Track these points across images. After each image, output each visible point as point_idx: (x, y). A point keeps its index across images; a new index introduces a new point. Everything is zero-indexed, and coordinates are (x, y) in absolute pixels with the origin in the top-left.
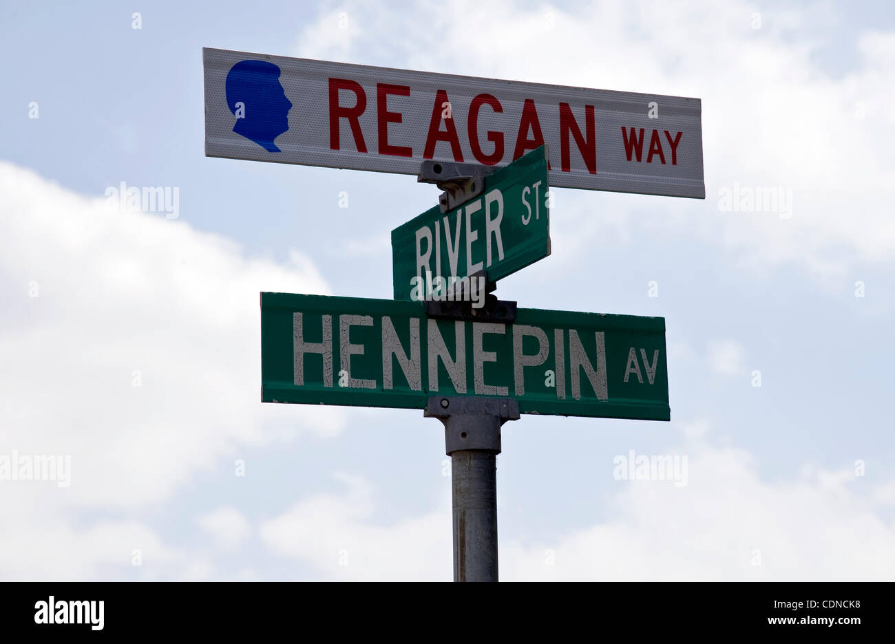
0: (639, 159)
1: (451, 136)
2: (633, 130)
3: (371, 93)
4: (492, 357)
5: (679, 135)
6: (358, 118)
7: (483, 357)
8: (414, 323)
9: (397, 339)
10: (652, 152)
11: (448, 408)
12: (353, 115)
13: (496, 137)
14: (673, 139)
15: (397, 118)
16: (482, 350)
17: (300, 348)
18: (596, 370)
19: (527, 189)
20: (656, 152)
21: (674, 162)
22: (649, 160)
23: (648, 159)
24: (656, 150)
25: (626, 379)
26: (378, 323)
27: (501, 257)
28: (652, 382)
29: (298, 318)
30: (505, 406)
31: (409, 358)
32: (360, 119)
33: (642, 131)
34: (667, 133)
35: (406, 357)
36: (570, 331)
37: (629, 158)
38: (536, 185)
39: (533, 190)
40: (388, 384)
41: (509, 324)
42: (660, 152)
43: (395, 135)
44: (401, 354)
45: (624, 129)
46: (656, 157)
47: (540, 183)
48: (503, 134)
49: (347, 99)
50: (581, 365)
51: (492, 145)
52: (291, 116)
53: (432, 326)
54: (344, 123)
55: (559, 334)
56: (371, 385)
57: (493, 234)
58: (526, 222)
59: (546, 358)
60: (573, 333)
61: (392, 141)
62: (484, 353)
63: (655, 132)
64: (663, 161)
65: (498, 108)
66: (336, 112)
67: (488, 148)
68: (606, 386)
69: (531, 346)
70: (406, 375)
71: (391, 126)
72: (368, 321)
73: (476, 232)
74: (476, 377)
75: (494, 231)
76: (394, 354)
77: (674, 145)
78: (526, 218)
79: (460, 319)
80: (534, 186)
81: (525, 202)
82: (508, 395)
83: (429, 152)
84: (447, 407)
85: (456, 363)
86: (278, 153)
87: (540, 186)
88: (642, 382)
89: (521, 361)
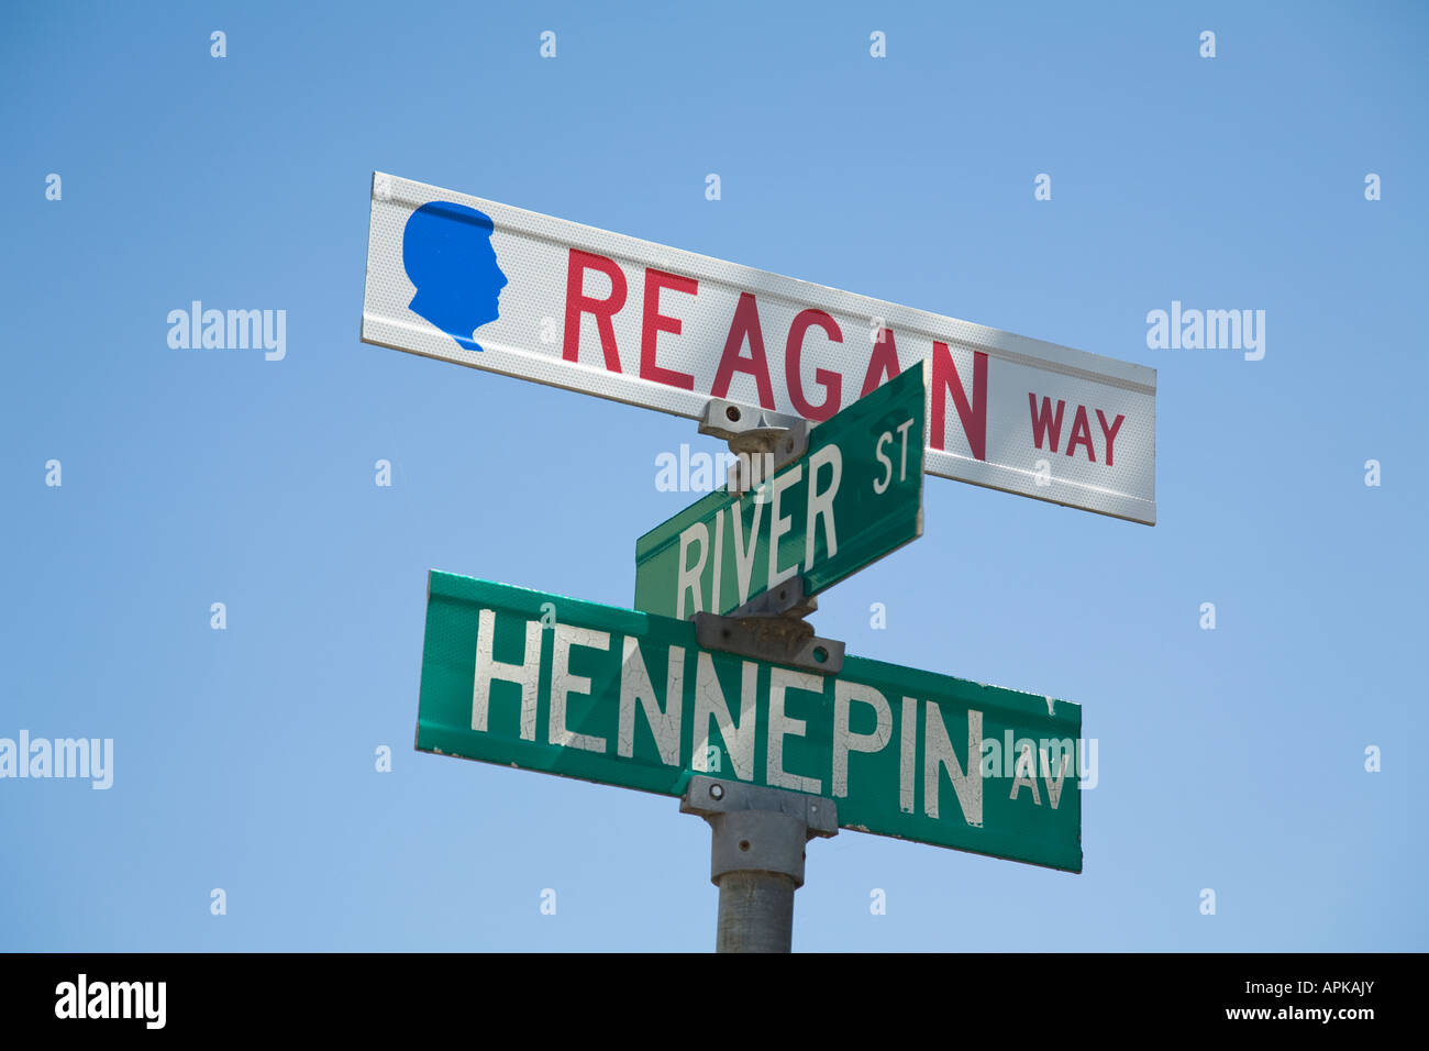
0: (1054, 448)
1: (758, 366)
2: (1047, 401)
3: (636, 282)
4: (798, 727)
5: (1119, 419)
6: (612, 317)
7: (784, 725)
8: (677, 655)
9: (646, 677)
10: (1074, 440)
11: (721, 801)
12: (605, 311)
13: (830, 379)
14: (1110, 426)
15: (674, 326)
16: (783, 714)
17: (486, 667)
18: (965, 774)
19: (887, 436)
20: (1082, 441)
21: (1109, 462)
22: (1070, 452)
23: (1068, 449)
24: (1081, 438)
25: (1014, 795)
26: (617, 645)
27: (832, 549)
28: (1055, 806)
29: (487, 619)
30: (814, 809)
31: (663, 710)
32: (614, 318)
33: (1061, 405)
34: (1100, 414)
35: (658, 708)
36: (929, 703)
37: (1039, 444)
38: (903, 428)
39: (897, 437)
40: (626, 748)
41: (830, 678)
42: (1087, 441)
43: (669, 351)
44: (650, 703)
45: (1032, 397)
46: (1081, 449)
47: (911, 422)
48: (840, 376)
49: (597, 285)
50: (941, 762)
51: (823, 389)
52: (504, 296)
53: (705, 664)
54: (588, 322)
55: (909, 705)
56: (598, 745)
57: (820, 517)
58: (879, 489)
59: (886, 741)
60: (932, 708)
61: (662, 361)
62: (787, 719)
63: (1081, 411)
64: (1092, 458)
65: (835, 334)
66: (577, 303)
67: (816, 395)
68: (981, 802)
69: (863, 719)
70: (656, 738)
71: (663, 337)
72: (600, 641)
73: (789, 518)
74: (770, 757)
75: (822, 513)
76: (638, 701)
77: (1110, 435)
78: (881, 483)
79: (752, 659)
80: (900, 429)
81: (882, 458)
82: (820, 792)
83: (720, 387)
84: (720, 798)
85: (739, 730)
86: (479, 353)
87: (910, 429)
88: (1039, 803)
89: (845, 741)
